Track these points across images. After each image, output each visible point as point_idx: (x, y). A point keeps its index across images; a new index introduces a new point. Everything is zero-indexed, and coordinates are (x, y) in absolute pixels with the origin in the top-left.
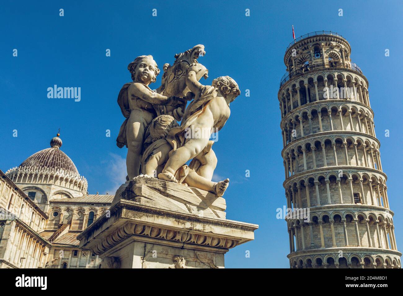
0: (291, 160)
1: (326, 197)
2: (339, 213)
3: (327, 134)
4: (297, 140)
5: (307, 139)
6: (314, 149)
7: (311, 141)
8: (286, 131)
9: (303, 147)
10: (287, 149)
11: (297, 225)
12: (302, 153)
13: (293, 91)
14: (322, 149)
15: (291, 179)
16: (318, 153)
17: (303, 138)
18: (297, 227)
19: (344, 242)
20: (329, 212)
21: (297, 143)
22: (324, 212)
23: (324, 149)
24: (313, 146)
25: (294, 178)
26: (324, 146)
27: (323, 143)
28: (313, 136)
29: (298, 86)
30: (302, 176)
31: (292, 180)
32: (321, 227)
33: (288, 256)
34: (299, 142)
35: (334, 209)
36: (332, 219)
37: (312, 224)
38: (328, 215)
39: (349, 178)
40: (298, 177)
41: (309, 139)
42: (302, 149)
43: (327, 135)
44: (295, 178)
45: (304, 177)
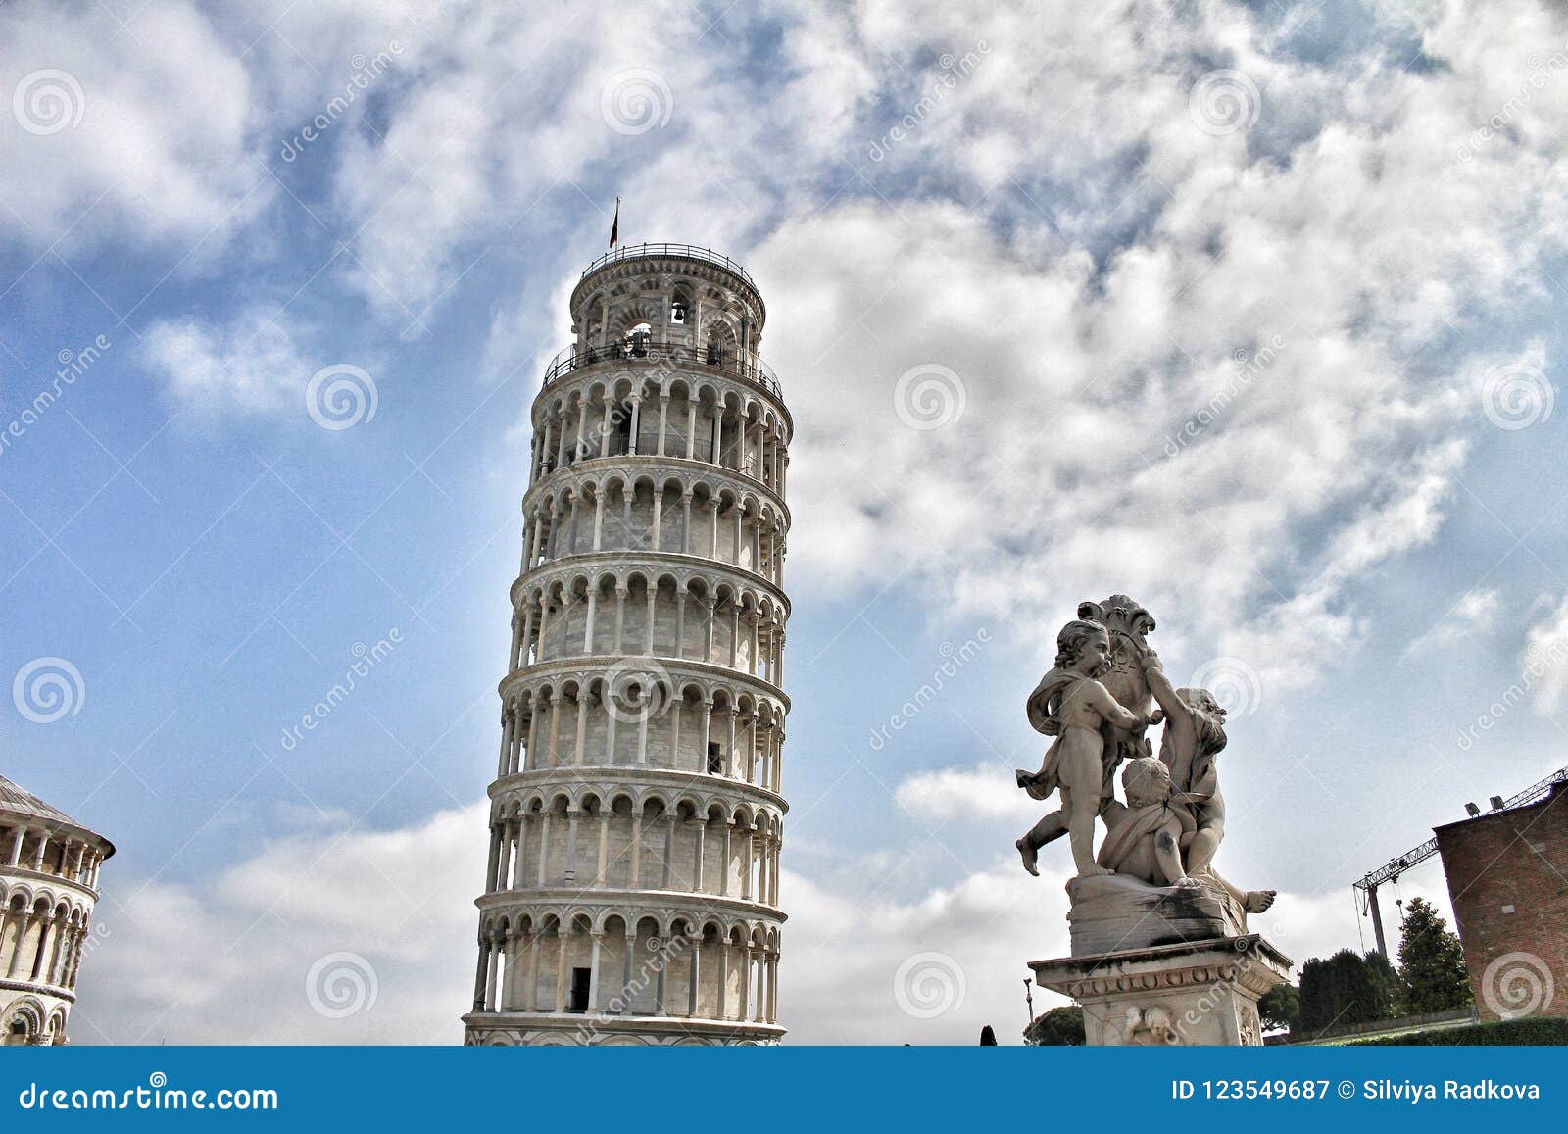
0: (545, 612)
1: (635, 744)
2: (663, 794)
3: (669, 561)
4: (579, 557)
5: (608, 562)
6: (623, 597)
7: (621, 571)
8: (547, 522)
9: (594, 583)
10: (538, 577)
11: (529, 813)
12: (585, 600)
13: (590, 403)
14: (646, 600)
15: (535, 672)
16: (631, 608)
17: (599, 555)
18: (529, 820)
19: (661, 875)
20: (635, 787)
21: (577, 565)
22: (622, 784)
23: (652, 603)
24: (622, 585)
25: (547, 669)
26: (655, 593)
27: (653, 584)
28: (629, 556)
29: (609, 393)
30: (573, 669)
31: (539, 675)
32: (604, 826)
33: (479, 902)
34: (584, 565)
35: (652, 782)
36: (638, 808)
37: (578, 815)
38: (631, 796)
39: (706, 700)
40: (559, 671)
41: (615, 562)
42: (587, 589)
43: (670, 564)
44: (551, 672)
45: (581, 674)
